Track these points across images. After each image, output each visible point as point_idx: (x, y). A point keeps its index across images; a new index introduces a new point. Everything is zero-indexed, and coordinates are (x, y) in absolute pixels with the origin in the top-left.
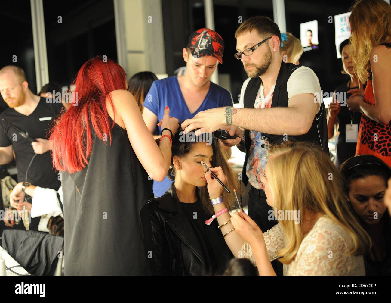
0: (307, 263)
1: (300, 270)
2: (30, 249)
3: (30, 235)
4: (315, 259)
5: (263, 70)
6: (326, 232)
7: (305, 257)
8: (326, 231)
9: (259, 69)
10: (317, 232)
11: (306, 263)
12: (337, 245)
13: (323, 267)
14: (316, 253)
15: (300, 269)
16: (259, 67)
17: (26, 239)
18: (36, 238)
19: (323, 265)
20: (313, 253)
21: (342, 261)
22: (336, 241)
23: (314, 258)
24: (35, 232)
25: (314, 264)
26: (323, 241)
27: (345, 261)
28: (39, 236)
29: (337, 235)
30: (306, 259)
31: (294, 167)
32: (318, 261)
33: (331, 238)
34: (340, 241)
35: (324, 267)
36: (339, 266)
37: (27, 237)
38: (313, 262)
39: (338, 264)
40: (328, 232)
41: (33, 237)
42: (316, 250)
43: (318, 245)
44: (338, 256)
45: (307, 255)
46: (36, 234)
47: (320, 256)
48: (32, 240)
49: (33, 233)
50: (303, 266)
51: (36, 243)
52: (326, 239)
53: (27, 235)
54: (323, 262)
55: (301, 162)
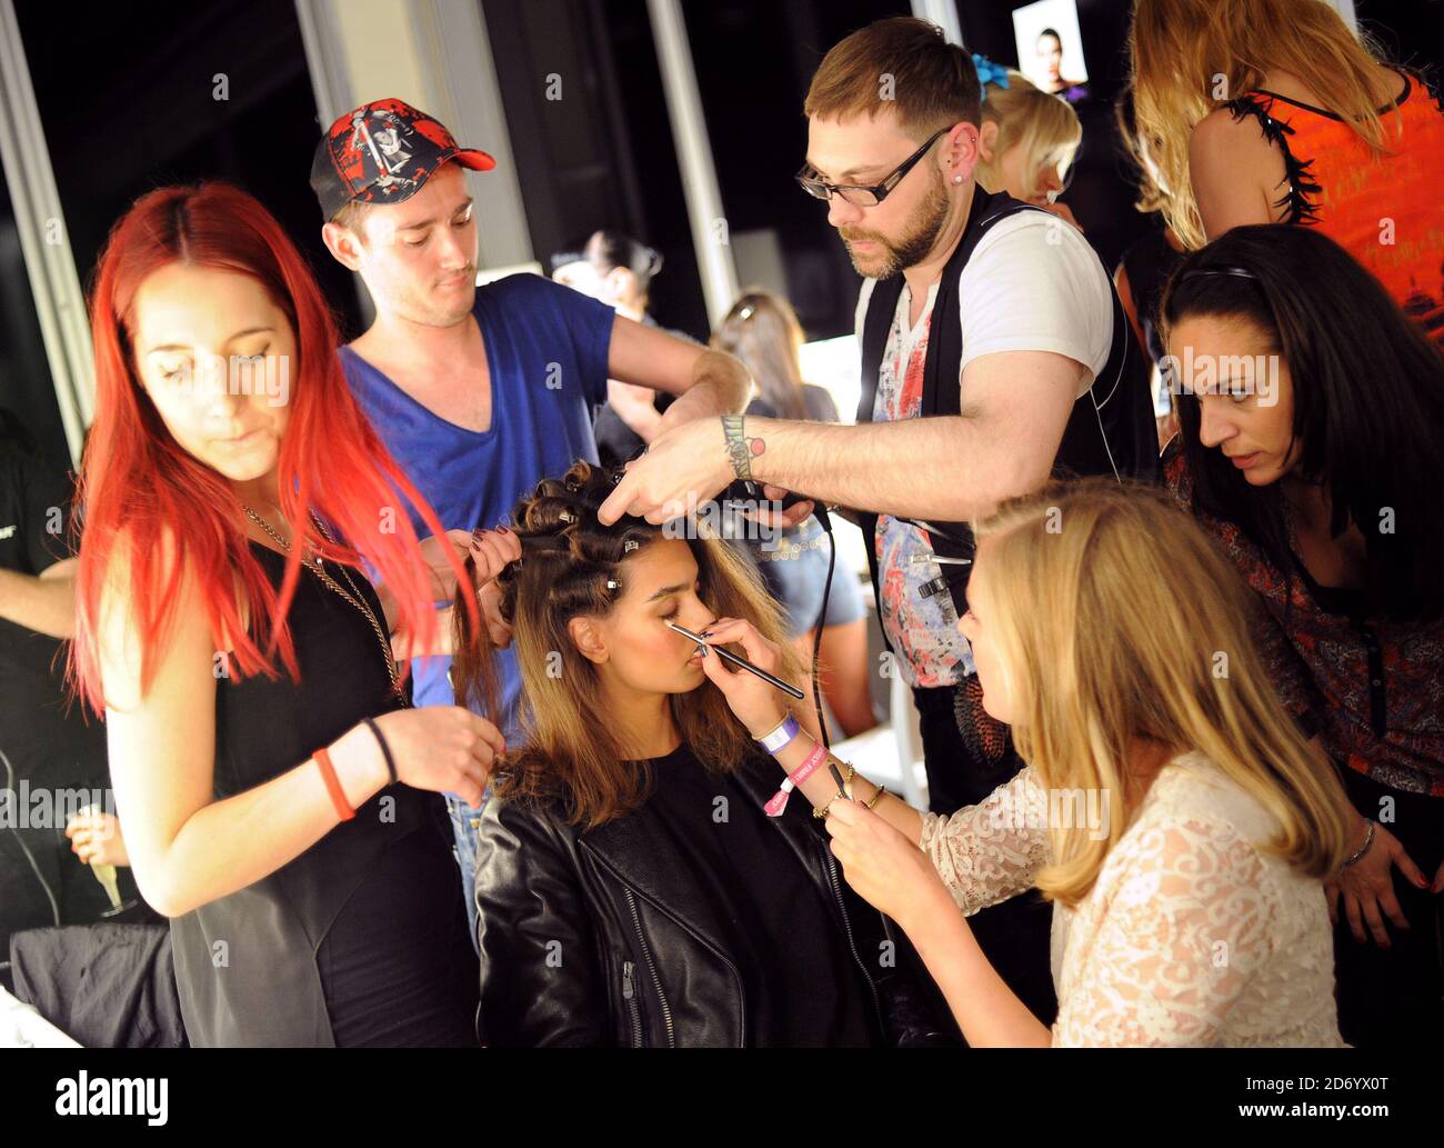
0: (1135, 940)
1: (1112, 965)
2: (116, 990)
3: (110, 939)
4: (1159, 925)
5: (912, 253)
6: (1191, 826)
7: (1123, 919)
8: (1190, 822)
9: (896, 251)
10: (1157, 825)
11: (1129, 937)
12: (1231, 867)
13: (1191, 946)
14: (1161, 903)
15: (1113, 962)
16: (896, 245)
17: (99, 957)
18: (133, 947)
19: (1192, 941)
20: (1152, 904)
21: (1254, 920)
22: (1228, 855)
23: (1158, 920)
24: (126, 927)
25: (1159, 940)
26: (1183, 858)
27: (1263, 916)
28: (144, 940)
29: (1230, 833)
30: (1130, 923)
31: (1070, 567)
32: (1173, 930)
33: (1210, 845)
34: (1243, 851)
35: (1195, 946)
36: (1246, 940)
37: (99, 948)
38: (1155, 934)
39: (1242, 934)
40: (1197, 823)
41: (120, 946)
42: (1161, 890)
43: (1168, 873)
44: (1240, 905)
45: (1130, 911)
46: (130, 934)
47: (1176, 913)
48: (121, 959)
49: (119, 933)
50: (1123, 949)
51: (134, 965)
52: (1195, 850)
53: (100, 941)
54: (1190, 930)
55: (1097, 547)
